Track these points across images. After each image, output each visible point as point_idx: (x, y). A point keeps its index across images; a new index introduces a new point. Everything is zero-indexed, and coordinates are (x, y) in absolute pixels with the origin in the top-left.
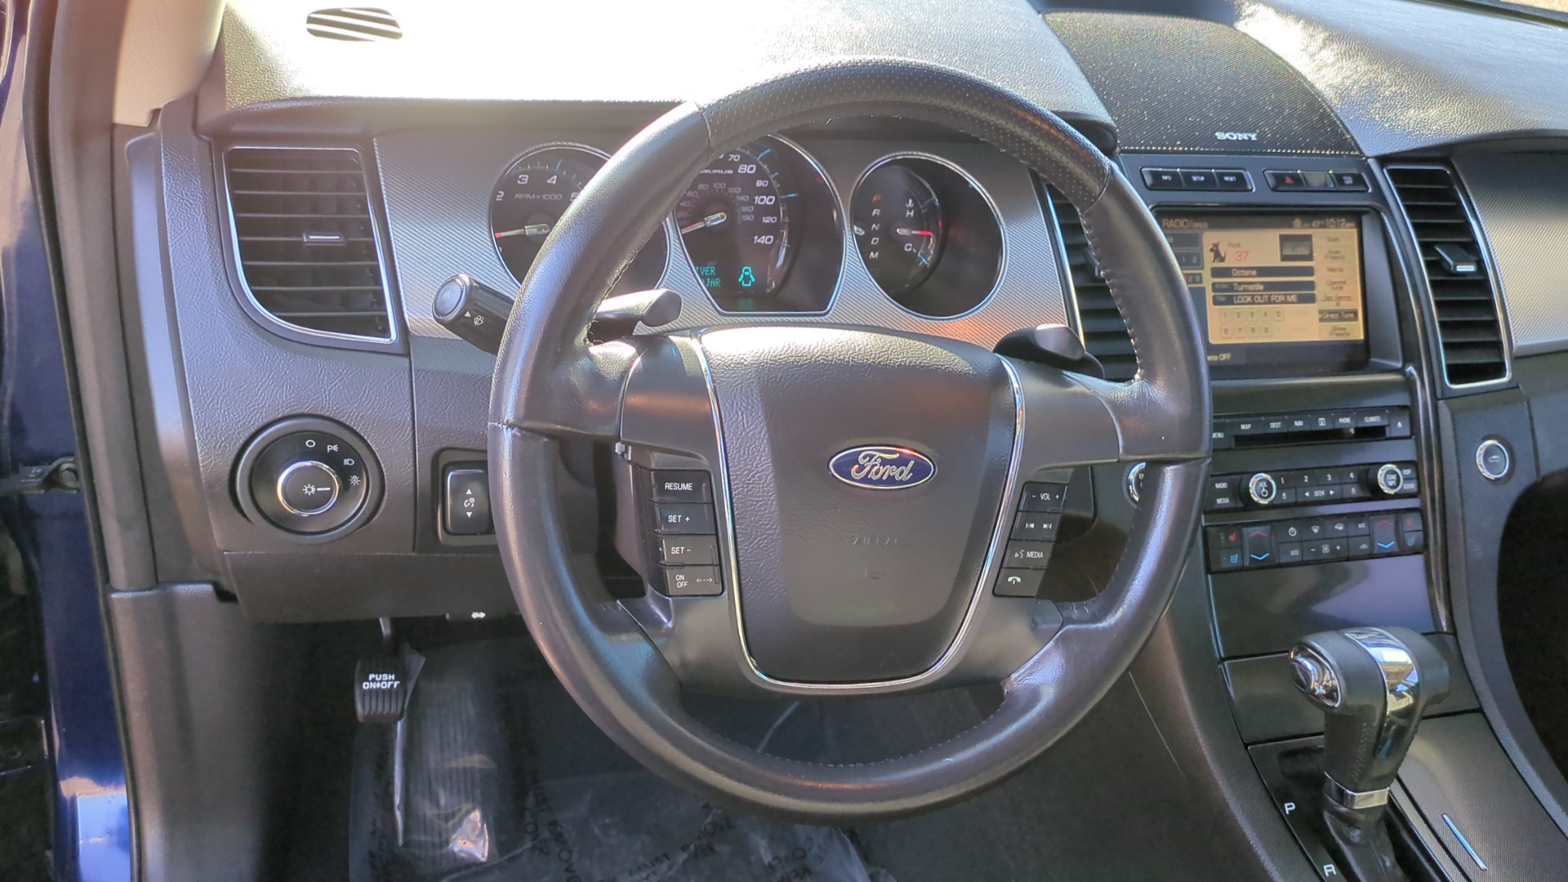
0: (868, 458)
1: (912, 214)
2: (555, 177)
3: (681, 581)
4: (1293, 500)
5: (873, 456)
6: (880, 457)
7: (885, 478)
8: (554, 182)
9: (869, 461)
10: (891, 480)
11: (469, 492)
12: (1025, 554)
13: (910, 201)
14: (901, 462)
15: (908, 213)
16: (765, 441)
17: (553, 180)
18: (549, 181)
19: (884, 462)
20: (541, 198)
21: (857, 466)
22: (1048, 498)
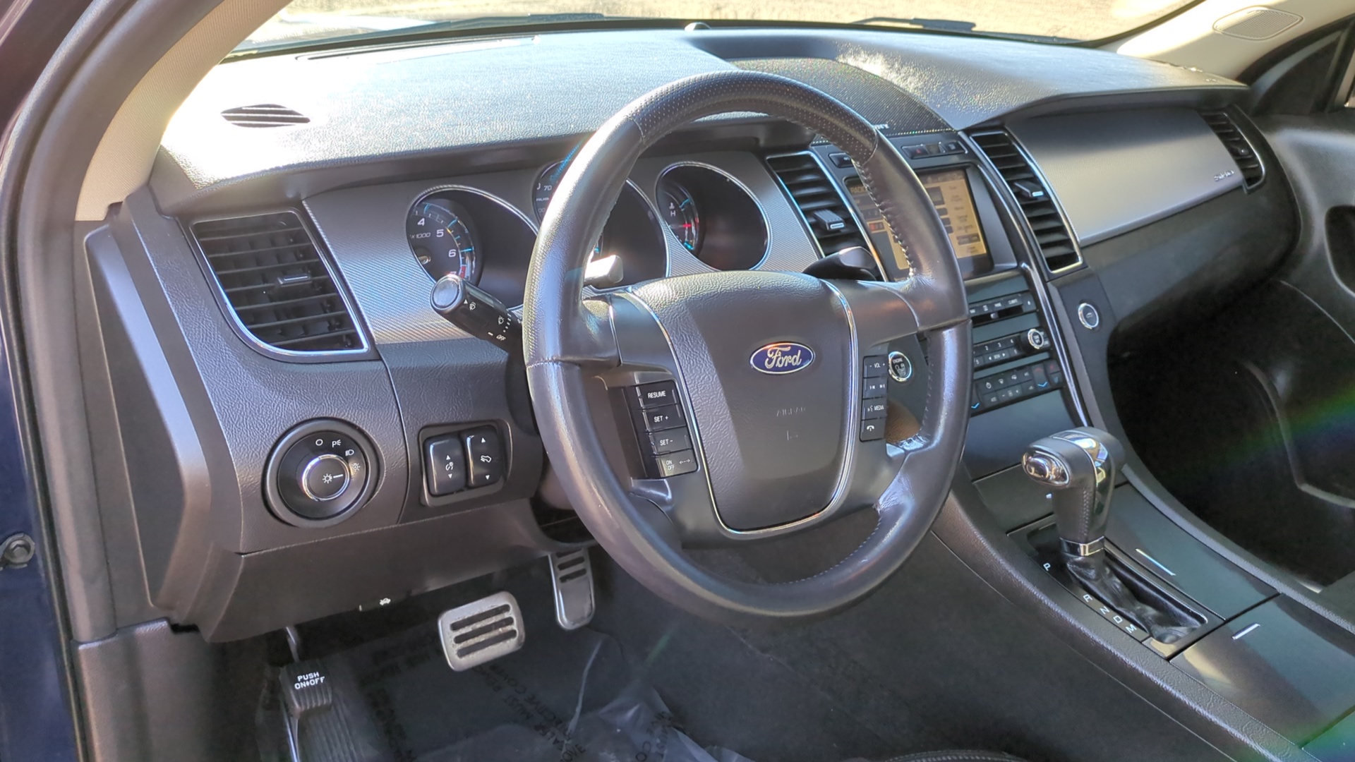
0: (773, 353)
1: (674, 213)
2: (423, 220)
3: (670, 465)
4: (983, 364)
5: (776, 350)
6: (780, 351)
7: (786, 365)
8: (423, 224)
9: (774, 355)
10: (790, 367)
11: (448, 458)
12: (873, 408)
13: (672, 204)
14: (793, 352)
15: (672, 213)
16: (707, 352)
17: (422, 222)
18: (419, 223)
19: (784, 354)
20: (415, 237)
21: (767, 359)
22: (879, 366)
